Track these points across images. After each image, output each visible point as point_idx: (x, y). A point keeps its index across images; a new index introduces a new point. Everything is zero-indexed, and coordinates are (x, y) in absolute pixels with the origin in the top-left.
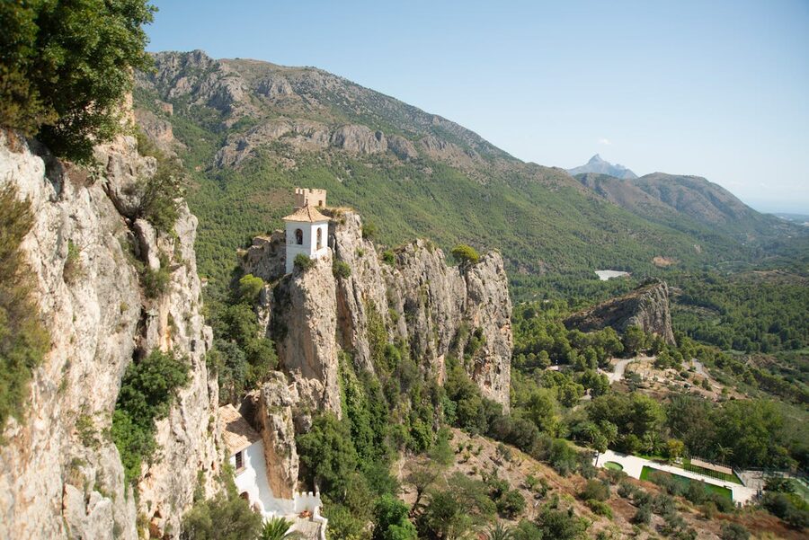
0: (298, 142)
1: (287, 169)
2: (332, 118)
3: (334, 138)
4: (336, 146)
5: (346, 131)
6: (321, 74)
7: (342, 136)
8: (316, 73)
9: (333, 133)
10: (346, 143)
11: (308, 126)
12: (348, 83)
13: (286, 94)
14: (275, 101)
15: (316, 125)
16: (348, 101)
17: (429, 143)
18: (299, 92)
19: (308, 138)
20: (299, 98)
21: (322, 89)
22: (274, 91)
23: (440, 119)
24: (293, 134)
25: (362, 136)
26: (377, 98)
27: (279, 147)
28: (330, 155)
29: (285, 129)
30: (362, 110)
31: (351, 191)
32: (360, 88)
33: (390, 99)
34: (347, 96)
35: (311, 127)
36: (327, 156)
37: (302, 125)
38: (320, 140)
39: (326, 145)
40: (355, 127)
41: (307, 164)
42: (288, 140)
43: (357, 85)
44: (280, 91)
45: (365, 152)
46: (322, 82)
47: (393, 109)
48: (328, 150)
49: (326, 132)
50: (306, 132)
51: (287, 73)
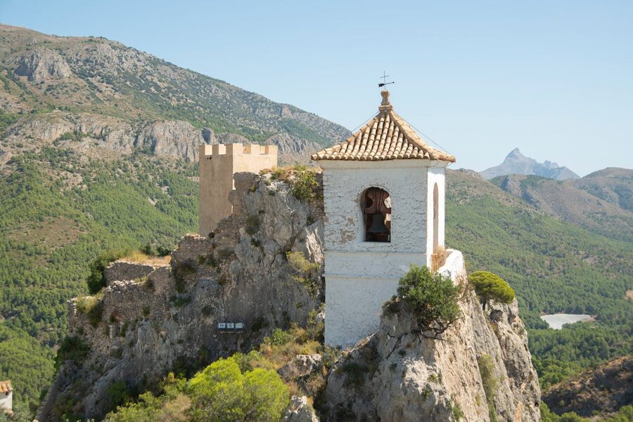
0: (84, 148)
1: (69, 188)
2: (135, 111)
3: (141, 140)
4: (144, 152)
5: (158, 130)
6: (114, 48)
7: (152, 138)
8: (106, 47)
9: (138, 132)
10: (158, 148)
11: (98, 124)
12: (155, 62)
13: (61, 77)
14: (44, 87)
15: (111, 121)
16: (157, 87)
17: (281, 143)
18: (82, 75)
19: (101, 142)
20: (81, 82)
21: (118, 70)
22: (41, 73)
23: (293, 109)
24: (77, 136)
25: (182, 137)
26: (200, 82)
27: (55, 156)
28: (136, 166)
29: (62, 129)
30: (178, 100)
31: (170, 218)
32: (174, 68)
33: (219, 83)
34: (155, 80)
35: (105, 124)
36: (130, 166)
37: (90, 123)
38: (119, 143)
39: (128, 151)
40: (171, 124)
41: (101, 180)
42: (68, 144)
43: (169, 64)
44: (52, 72)
45: (187, 160)
46: (116, 60)
47: (224, 97)
48: (132, 158)
49: (127, 132)
50: (97, 132)
51: (62, 47)
